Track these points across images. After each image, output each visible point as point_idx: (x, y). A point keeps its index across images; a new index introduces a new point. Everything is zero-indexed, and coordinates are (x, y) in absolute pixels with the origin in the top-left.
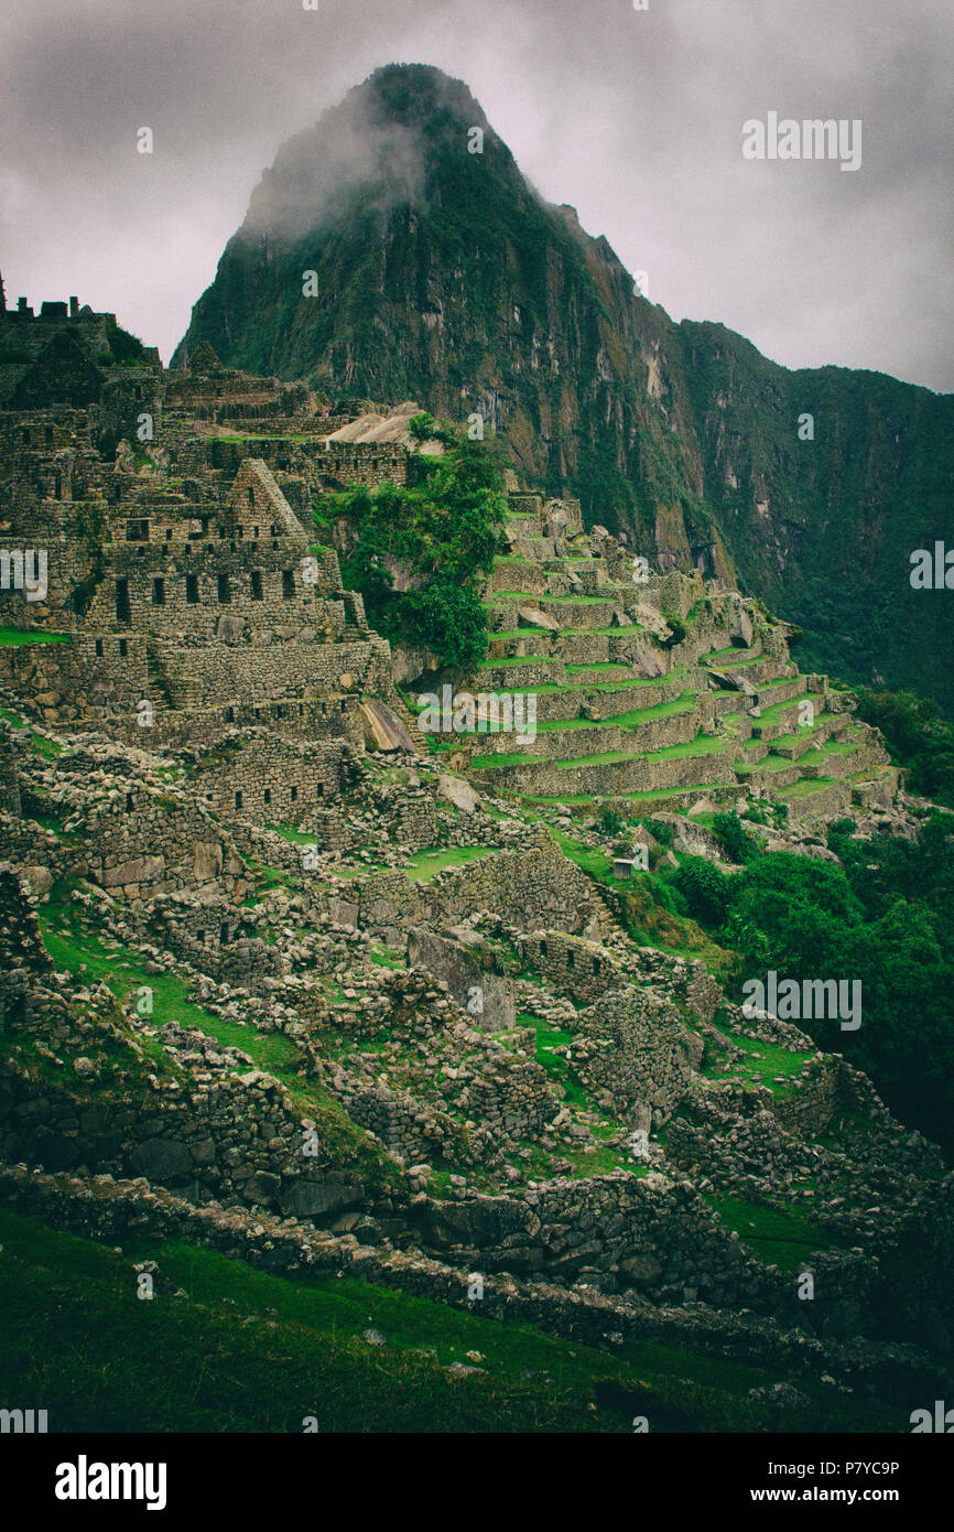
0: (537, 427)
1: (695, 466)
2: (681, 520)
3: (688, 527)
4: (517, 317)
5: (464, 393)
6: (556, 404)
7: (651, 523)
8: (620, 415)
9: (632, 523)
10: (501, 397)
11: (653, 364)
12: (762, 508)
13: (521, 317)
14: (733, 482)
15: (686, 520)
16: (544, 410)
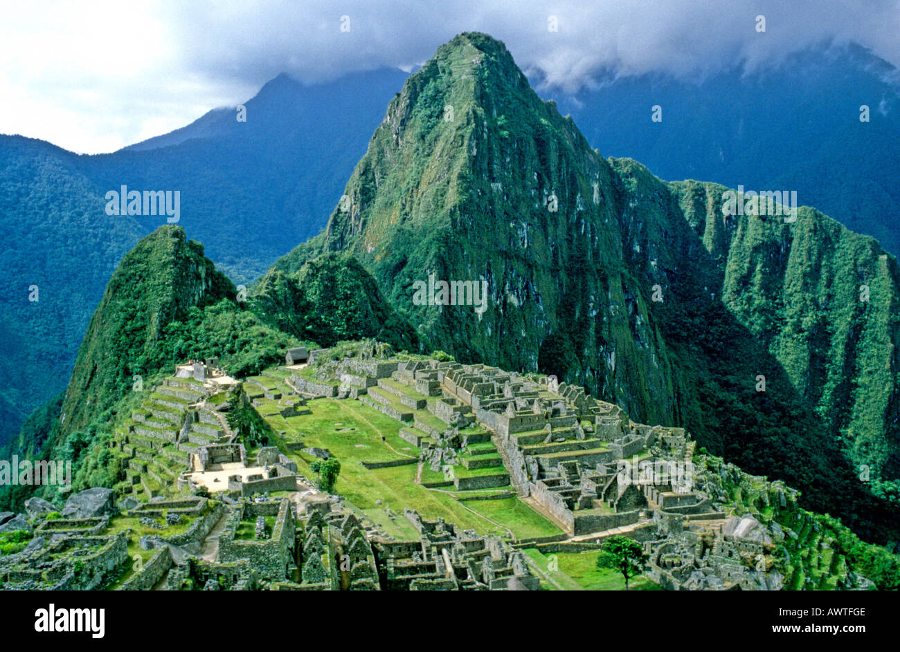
0: (547, 238)
1: (619, 244)
2: (620, 285)
3: (624, 288)
4: (535, 177)
5: (512, 225)
6: (556, 225)
7: (607, 289)
8: (589, 229)
9: (596, 288)
10: (529, 224)
11: (596, 186)
12: (653, 263)
13: (538, 177)
14: (637, 249)
15: (623, 285)
16: (550, 229)
